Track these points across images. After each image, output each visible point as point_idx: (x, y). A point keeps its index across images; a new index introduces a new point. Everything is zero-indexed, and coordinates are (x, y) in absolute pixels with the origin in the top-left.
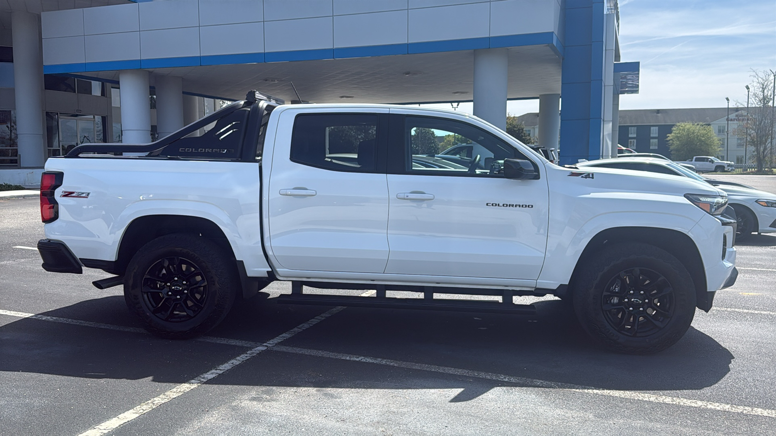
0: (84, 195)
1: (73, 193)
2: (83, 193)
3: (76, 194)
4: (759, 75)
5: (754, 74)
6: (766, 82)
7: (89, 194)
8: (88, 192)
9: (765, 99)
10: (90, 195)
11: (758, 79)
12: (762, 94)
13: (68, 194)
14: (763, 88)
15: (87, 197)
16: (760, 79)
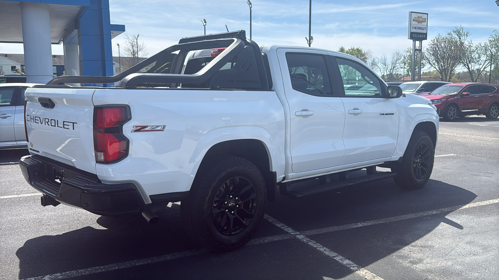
0: (159, 128)
1: (147, 127)
2: (158, 126)
3: (149, 128)
4: (129, 38)
5: (126, 37)
6: (134, 43)
7: (164, 127)
8: (164, 124)
9: (134, 53)
10: (166, 128)
11: (129, 40)
12: (132, 49)
13: (140, 129)
14: (132, 46)
15: (163, 130)
16: (130, 40)
